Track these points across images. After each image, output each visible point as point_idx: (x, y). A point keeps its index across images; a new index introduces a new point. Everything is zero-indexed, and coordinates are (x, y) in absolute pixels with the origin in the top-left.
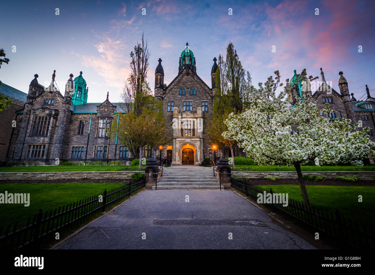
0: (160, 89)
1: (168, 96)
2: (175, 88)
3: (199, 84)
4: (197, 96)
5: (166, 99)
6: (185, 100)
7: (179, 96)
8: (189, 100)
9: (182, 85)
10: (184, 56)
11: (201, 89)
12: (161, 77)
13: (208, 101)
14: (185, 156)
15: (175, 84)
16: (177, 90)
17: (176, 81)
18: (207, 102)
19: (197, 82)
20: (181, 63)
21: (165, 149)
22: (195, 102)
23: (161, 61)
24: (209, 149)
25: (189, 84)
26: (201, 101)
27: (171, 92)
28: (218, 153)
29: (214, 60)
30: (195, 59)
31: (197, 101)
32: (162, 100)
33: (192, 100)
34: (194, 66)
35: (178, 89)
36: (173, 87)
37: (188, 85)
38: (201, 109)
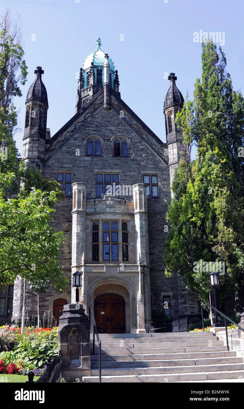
0: (38, 140)
1: (58, 157)
2: (75, 139)
3: (135, 130)
4: (131, 160)
5: (52, 164)
6: (101, 168)
7: (87, 158)
8: (112, 169)
9: (93, 130)
10: (91, 65)
11: (141, 143)
12: (42, 110)
13: (158, 172)
14: (103, 313)
15: (75, 128)
16: (80, 144)
17: (77, 121)
18: (156, 175)
19: (130, 125)
20: (83, 82)
21: (48, 296)
22: (128, 174)
23: (42, 72)
24: (163, 294)
25: (111, 130)
26: (142, 172)
27: (64, 148)
28: (188, 305)
29: (170, 78)
30: (117, 76)
31: (133, 173)
32: (41, 166)
33: (120, 169)
34: (116, 90)
35: (84, 139)
36: (71, 136)
37: (108, 131)
38: (143, 193)
